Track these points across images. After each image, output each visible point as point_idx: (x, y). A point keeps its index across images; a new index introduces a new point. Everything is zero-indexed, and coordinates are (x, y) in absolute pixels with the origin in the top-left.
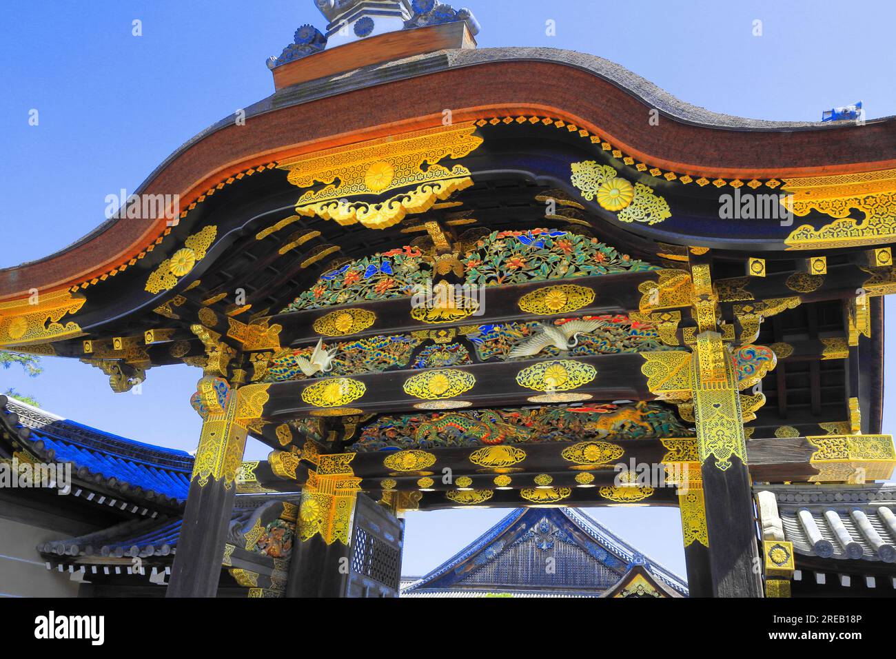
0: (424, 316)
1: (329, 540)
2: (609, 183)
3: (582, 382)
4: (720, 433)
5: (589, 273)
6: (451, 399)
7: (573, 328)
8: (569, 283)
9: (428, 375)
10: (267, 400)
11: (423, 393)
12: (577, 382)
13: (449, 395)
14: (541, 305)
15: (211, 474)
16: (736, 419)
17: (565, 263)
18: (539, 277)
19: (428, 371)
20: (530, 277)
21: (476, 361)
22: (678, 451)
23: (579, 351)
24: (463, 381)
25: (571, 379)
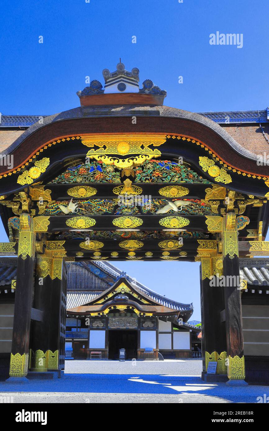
0: (119, 193)
1: (53, 278)
2: (212, 166)
3: (184, 225)
4: (231, 246)
5: (186, 182)
6: (133, 228)
7: (179, 203)
8: (179, 185)
9: (123, 218)
10: (49, 224)
11: (121, 225)
12: (182, 225)
13: (133, 227)
14: (168, 193)
15: (28, 254)
16: (237, 242)
17: (177, 176)
18: (166, 181)
19: (123, 216)
20: (163, 181)
21: (142, 213)
22: (204, 245)
23: (183, 213)
24: (138, 222)
25: (180, 224)
